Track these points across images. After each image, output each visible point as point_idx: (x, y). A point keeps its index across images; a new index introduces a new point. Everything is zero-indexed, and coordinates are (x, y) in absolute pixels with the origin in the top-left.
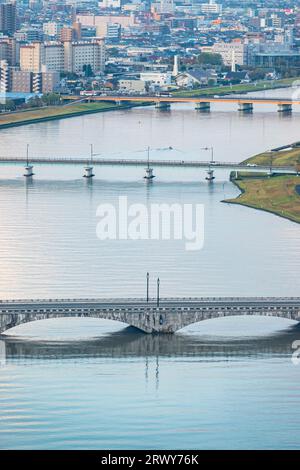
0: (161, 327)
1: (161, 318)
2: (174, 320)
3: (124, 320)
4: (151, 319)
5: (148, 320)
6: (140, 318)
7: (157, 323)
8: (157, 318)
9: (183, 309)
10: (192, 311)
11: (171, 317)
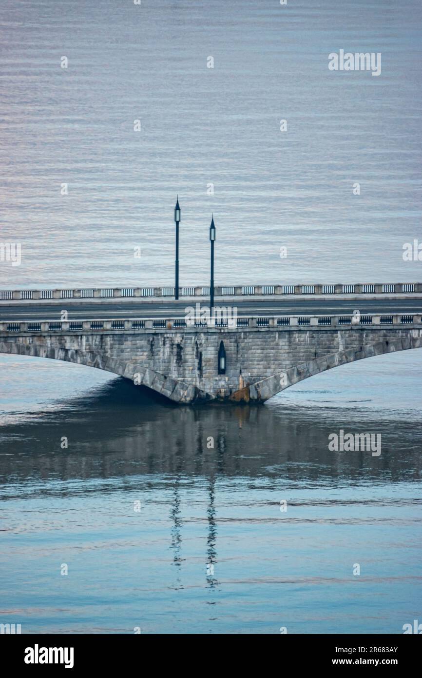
0: (223, 383)
1: (222, 352)
2: (266, 358)
3: (97, 358)
4: (189, 355)
5: (180, 359)
6: (152, 353)
7: (210, 370)
8: (210, 353)
9: (294, 322)
10: (327, 329)
11: (254, 349)
